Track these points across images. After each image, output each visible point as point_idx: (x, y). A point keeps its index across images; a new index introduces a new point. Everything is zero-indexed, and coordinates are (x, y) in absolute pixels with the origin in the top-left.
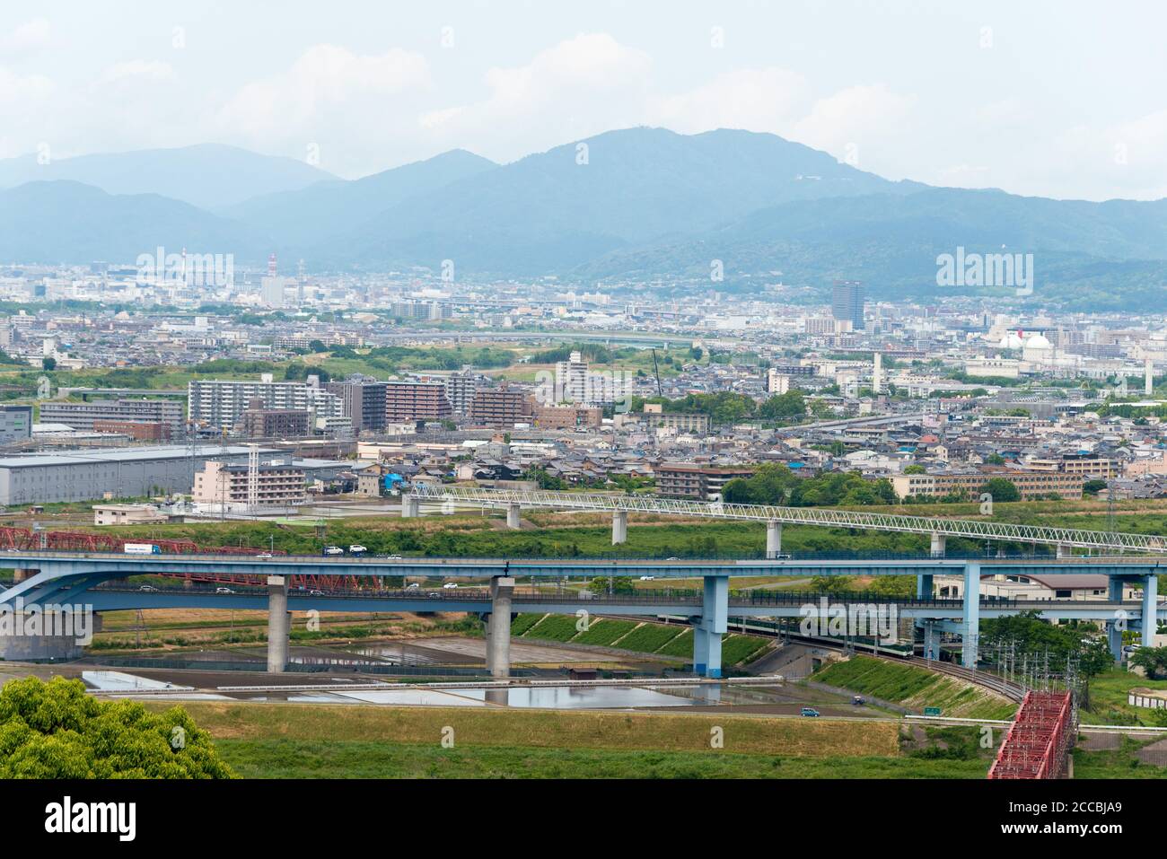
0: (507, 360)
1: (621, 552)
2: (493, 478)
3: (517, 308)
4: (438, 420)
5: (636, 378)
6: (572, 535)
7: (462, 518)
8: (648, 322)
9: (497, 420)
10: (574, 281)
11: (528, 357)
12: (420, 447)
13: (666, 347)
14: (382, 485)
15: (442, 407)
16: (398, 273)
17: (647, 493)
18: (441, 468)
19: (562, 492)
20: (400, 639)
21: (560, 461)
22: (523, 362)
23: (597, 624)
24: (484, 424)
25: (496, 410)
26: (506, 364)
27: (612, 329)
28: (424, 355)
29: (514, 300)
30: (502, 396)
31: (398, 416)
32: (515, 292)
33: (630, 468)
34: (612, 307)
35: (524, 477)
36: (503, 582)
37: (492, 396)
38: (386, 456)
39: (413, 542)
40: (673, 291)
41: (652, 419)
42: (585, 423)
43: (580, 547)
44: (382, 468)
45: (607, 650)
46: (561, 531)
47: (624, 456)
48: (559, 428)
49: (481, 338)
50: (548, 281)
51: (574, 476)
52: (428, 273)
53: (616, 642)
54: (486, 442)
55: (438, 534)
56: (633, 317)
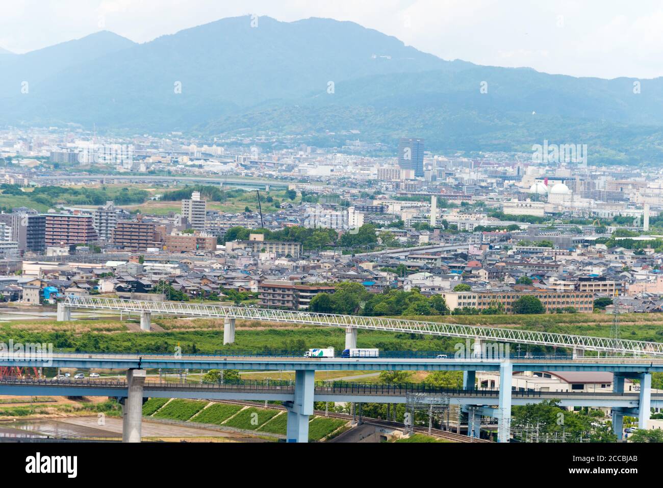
0: (141, 198)
1: (230, 350)
2: (130, 291)
3: (150, 157)
4: (86, 245)
5: (244, 213)
6: (192, 337)
7: (105, 322)
8: (253, 169)
9: (133, 245)
10: (195, 136)
11: (159, 196)
12: (72, 266)
13: (267, 189)
14: (42, 295)
15: (90, 235)
16: (57, 128)
17: (251, 304)
18: (88, 282)
19: (186, 303)
20: (54, 418)
21: (182, 278)
22: (155, 199)
23: (211, 407)
24: (123, 248)
25: (133, 237)
26: (141, 201)
27: (225, 174)
28: (76, 193)
29: (148, 150)
30: (137, 226)
31: (55, 241)
32: (149, 144)
33: (238, 284)
34: (225, 157)
35: (155, 291)
36: (137, 374)
37: (130, 226)
38: (45, 272)
39: (66, 341)
40: (273, 145)
41: (256, 245)
42: (203, 248)
43: (198, 346)
44: (42, 282)
45: (218, 428)
46: (183, 334)
47: (234, 274)
48: (183, 252)
49: (121, 181)
50: (175, 136)
51: (194, 290)
52: (79, 128)
53: (226, 421)
54: (124, 263)
55: (86, 335)
56: (241, 164)
